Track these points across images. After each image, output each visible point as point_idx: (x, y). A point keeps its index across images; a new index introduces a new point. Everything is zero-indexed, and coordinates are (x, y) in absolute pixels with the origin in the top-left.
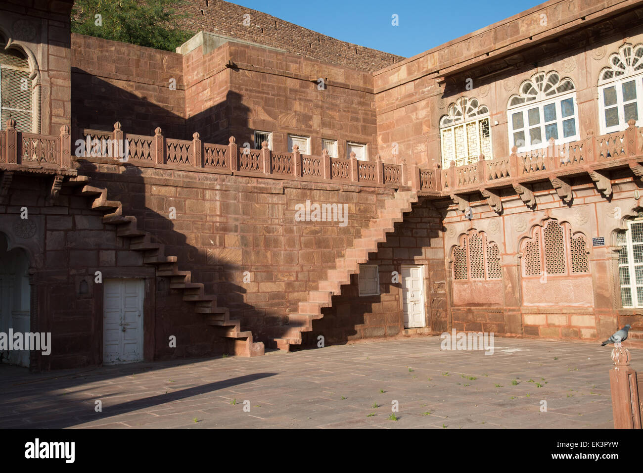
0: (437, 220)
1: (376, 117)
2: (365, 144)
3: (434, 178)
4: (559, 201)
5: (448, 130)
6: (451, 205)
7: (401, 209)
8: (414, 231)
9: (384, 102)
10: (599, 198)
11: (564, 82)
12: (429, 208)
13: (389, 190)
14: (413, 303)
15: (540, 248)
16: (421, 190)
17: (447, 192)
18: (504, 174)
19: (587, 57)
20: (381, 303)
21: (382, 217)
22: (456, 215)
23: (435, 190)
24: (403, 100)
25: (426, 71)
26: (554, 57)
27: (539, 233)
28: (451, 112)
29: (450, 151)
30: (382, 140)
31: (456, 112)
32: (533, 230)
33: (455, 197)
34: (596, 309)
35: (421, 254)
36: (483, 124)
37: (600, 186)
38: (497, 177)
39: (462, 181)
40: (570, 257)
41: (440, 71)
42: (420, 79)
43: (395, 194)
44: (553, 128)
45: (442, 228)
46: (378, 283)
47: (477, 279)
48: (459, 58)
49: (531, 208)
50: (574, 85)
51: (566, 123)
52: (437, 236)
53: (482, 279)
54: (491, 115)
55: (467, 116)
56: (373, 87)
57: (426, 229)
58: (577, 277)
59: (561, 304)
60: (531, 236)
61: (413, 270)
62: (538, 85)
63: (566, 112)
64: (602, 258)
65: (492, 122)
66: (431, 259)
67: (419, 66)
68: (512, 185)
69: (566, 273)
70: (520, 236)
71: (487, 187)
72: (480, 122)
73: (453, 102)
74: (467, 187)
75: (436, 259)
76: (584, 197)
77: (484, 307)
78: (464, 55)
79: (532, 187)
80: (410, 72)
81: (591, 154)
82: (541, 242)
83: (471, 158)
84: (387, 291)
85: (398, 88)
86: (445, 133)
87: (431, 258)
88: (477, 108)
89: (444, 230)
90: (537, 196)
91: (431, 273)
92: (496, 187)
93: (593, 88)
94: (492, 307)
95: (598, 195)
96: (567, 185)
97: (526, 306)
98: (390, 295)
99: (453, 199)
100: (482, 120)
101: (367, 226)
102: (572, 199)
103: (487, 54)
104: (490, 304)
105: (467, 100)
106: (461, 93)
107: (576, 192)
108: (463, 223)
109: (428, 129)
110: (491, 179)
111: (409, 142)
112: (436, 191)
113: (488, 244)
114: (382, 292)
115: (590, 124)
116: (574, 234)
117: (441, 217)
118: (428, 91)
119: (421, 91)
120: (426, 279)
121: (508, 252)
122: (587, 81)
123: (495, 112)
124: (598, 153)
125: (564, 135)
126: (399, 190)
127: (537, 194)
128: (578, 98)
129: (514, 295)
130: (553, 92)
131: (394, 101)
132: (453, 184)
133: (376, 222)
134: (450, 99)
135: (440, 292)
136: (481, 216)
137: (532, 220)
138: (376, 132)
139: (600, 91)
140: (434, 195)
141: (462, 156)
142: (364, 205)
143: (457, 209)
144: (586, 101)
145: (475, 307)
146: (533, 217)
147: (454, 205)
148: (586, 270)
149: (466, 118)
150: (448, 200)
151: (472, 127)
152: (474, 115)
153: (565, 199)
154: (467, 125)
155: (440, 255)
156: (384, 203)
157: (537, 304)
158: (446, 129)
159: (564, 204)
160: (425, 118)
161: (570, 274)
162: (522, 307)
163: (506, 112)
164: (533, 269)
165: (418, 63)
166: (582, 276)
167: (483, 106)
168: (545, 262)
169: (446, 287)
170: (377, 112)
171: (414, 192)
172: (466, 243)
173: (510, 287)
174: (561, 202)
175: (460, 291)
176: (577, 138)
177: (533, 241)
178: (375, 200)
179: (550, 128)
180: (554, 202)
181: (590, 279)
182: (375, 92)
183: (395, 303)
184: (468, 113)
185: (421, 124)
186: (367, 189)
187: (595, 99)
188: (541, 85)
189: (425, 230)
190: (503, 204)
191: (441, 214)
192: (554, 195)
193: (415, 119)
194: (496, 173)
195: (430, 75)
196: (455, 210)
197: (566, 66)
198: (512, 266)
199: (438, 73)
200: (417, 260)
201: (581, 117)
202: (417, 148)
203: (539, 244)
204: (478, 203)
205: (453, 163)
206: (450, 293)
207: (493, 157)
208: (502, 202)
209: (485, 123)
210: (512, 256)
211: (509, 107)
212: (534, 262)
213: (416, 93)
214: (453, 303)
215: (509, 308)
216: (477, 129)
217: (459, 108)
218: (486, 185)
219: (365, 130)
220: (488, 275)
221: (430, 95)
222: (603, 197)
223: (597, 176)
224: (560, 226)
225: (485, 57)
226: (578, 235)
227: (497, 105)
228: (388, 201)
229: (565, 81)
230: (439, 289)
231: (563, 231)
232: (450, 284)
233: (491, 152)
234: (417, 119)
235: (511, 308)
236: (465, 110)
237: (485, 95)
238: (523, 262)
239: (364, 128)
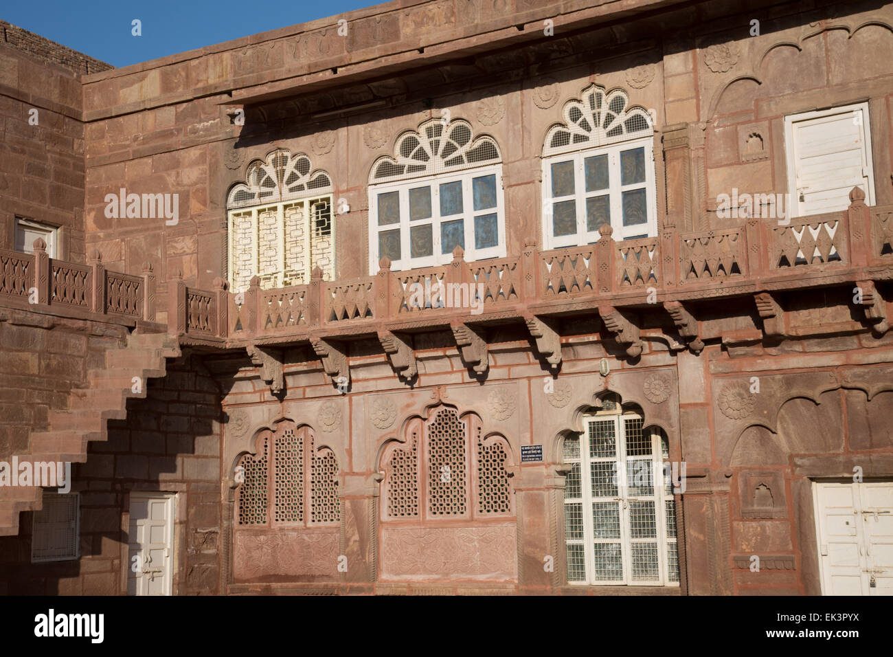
0: (211, 399)
1: (84, 172)
2: (57, 228)
3: (213, 311)
4: (461, 371)
5: (245, 214)
6: (243, 369)
7: (144, 370)
8: (164, 418)
9: (105, 143)
10: (536, 369)
11: (479, 142)
12: (196, 372)
13: (116, 329)
14: (148, 576)
15: (419, 463)
16: (187, 332)
17: (240, 340)
18: (362, 312)
19: (525, 99)
20: (80, 578)
21: (97, 386)
22: (251, 390)
23: (214, 333)
24: (147, 143)
25: (204, 89)
26: (464, 93)
27: (419, 433)
28: (252, 179)
29: (247, 257)
30: (95, 222)
31: (264, 179)
32: (407, 425)
33: (257, 351)
34: (521, 587)
35: (173, 469)
36: (317, 208)
37: (542, 346)
38: (346, 316)
39: (274, 318)
40: (476, 483)
41: (234, 93)
42: (190, 104)
43: (128, 337)
44: (456, 229)
45: (219, 414)
46: (78, 532)
47: (286, 524)
48: (275, 70)
49: (407, 382)
50: (498, 150)
51: (482, 222)
52: (209, 432)
53: (300, 524)
54: (337, 193)
55: (285, 188)
56: (82, 108)
57: (187, 415)
58: (486, 522)
59: (454, 577)
60: (402, 438)
61: (153, 504)
62: (431, 143)
63: (482, 201)
64: (536, 486)
65: (337, 206)
66: (194, 481)
67: (187, 76)
68: (375, 334)
69: (467, 514)
70: (382, 437)
71: (325, 335)
72: (312, 203)
73: (257, 157)
74: (282, 333)
75: (205, 481)
76: (509, 366)
77: (299, 583)
78: (287, 66)
79: (413, 340)
80: (167, 86)
81: (530, 284)
82: (423, 452)
83: (291, 275)
84: (96, 550)
85: (140, 115)
86: (239, 220)
87: (195, 477)
88: (308, 175)
89: (224, 419)
90: (421, 360)
91: (192, 511)
92: (344, 336)
93: (533, 160)
94: (315, 583)
95: (536, 364)
96: (481, 340)
97: (385, 581)
98: (103, 559)
99: (252, 356)
100: (317, 201)
101: (62, 404)
102: (488, 368)
103: (335, 70)
104: (312, 578)
105: (287, 157)
106: (275, 142)
107: (495, 355)
108: (265, 407)
109: (202, 207)
110: (335, 318)
111: (158, 231)
112: (218, 336)
113: (316, 450)
114: (83, 552)
115: (524, 229)
116: (485, 438)
117: (218, 391)
118: (206, 129)
119: (190, 127)
120: (181, 523)
121: (355, 470)
122: (523, 145)
123: (344, 187)
124: (543, 282)
125: (477, 244)
126: (136, 330)
127: (421, 355)
128: (506, 176)
129: (364, 557)
130: (459, 160)
131: (128, 143)
132: (253, 325)
133: (84, 395)
134: (252, 152)
135: (206, 552)
136: (304, 393)
137: (408, 406)
138: (81, 204)
139: (546, 166)
140: (212, 344)
141: (271, 270)
142: (58, 357)
143: (258, 377)
144: (520, 182)
145: (279, 584)
146: (409, 401)
147: (251, 368)
148: (505, 508)
149: (281, 193)
150: (240, 356)
151: (294, 211)
152: (301, 188)
153: (475, 368)
154: (286, 207)
155: (213, 473)
156: (103, 356)
157: (408, 577)
158: (241, 211)
159: (471, 377)
160: (196, 184)
161: (475, 517)
162: (377, 583)
163: (366, 190)
164: (404, 505)
165: (187, 69)
166: (497, 521)
167: (321, 173)
168: (427, 491)
169: (220, 541)
170: (86, 161)
171: (173, 335)
172: (268, 449)
173: (355, 541)
174: (466, 374)
175: (249, 550)
176: (500, 251)
177: (407, 447)
178: (84, 347)
179: (450, 228)
180: (452, 372)
181: (511, 528)
182: (84, 119)
183: (110, 577)
184: (288, 183)
185: (188, 195)
186: (69, 323)
187: (537, 182)
188: (438, 142)
189: (186, 419)
190: (352, 371)
191: (220, 387)
192: (453, 360)
193: (173, 185)
194: (344, 307)
195: (212, 98)
196: (250, 379)
197: (486, 113)
198: (363, 497)
199: (230, 95)
200: (165, 481)
201: (509, 213)
202: (175, 244)
203: (419, 455)
204: (302, 366)
205: (256, 282)
206: (227, 553)
207: (336, 275)
208: (351, 368)
209: (323, 206)
210: (363, 478)
211: (372, 180)
212: (405, 490)
213: (179, 131)
214: (231, 575)
215: (351, 584)
216: (306, 216)
217: (270, 171)
218: (324, 331)
219: (57, 195)
220: (310, 517)
221: (208, 138)
222: (543, 369)
223: (539, 327)
224: (459, 420)
225: (328, 75)
226: (493, 440)
227: (349, 174)
228: (113, 353)
229: (482, 141)
230: (205, 546)
231: (466, 430)
232: (229, 534)
233: (332, 265)
234: (178, 184)
235: (356, 585)
236: (283, 175)
237: (326, 150)
238: (385, 488)
239: (57, 193)
